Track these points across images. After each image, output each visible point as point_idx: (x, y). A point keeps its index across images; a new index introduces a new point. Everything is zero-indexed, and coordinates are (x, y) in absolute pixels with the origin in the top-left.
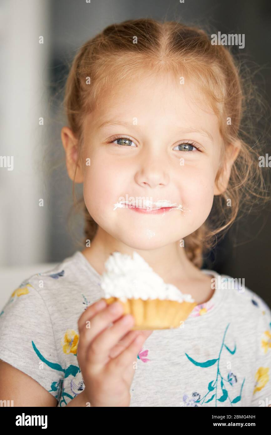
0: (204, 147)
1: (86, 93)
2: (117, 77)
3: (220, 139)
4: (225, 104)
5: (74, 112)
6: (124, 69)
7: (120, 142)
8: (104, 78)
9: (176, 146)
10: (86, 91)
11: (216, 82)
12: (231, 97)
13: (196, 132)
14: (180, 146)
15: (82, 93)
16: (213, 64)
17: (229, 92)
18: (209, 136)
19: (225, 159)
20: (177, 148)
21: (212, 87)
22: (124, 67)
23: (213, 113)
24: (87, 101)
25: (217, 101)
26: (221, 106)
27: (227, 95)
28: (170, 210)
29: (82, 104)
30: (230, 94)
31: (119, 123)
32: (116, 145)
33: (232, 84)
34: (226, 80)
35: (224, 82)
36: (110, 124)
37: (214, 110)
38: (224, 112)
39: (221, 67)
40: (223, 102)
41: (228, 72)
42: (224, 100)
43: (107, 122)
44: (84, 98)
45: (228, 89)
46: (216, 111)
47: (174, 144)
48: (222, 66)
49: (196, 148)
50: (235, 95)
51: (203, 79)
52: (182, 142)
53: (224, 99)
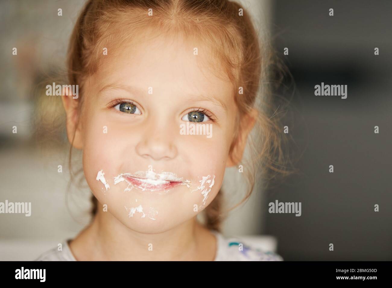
0: (216, 117)
1: (88, 52)
2: (122, 36)
3: (235, 107)
4: (242, 69)
5: (76, 73)
6: (129, 28)
7: (122, 108)
8: (108, 37)
9: (186, 114)
10: (89, 49)
11: (232, 45)
12: (248, 61)
13: (208, 100)
14: (190, 114)
15: (84, 52)
16: (229, 26)
17: (246, 57)
18: (222, 105)
19: (240, 129)
20: (186, 118)
21: (227, 51)
22: (130, 25)
23: (229, 80)
24: (89, 62)
25: (233, 67)
26: (236, 72)
27: (244, 59)
28: (176, 185)
29: (85, 65)
30: (247, 59)
31: (122, 87)
32: (117, 112)
33: (250, 47)
34: (244, 42)
35: (241, 45)
36: (112, 87)
37: (229, 76)
38: (240, 79)
39: (238, 29)
40: (240, 68)
41: (246, 34)
42: (240, 66)
43: (109, 86)
44: (86, 58)
45: (246, 53)
46: (231, 77)
47: (182, 113)
48: (239, 27)
49: (207, 116)
50: (253, 60)
51: (218, 41)
52: (192, 110)
53: (240, 64)
